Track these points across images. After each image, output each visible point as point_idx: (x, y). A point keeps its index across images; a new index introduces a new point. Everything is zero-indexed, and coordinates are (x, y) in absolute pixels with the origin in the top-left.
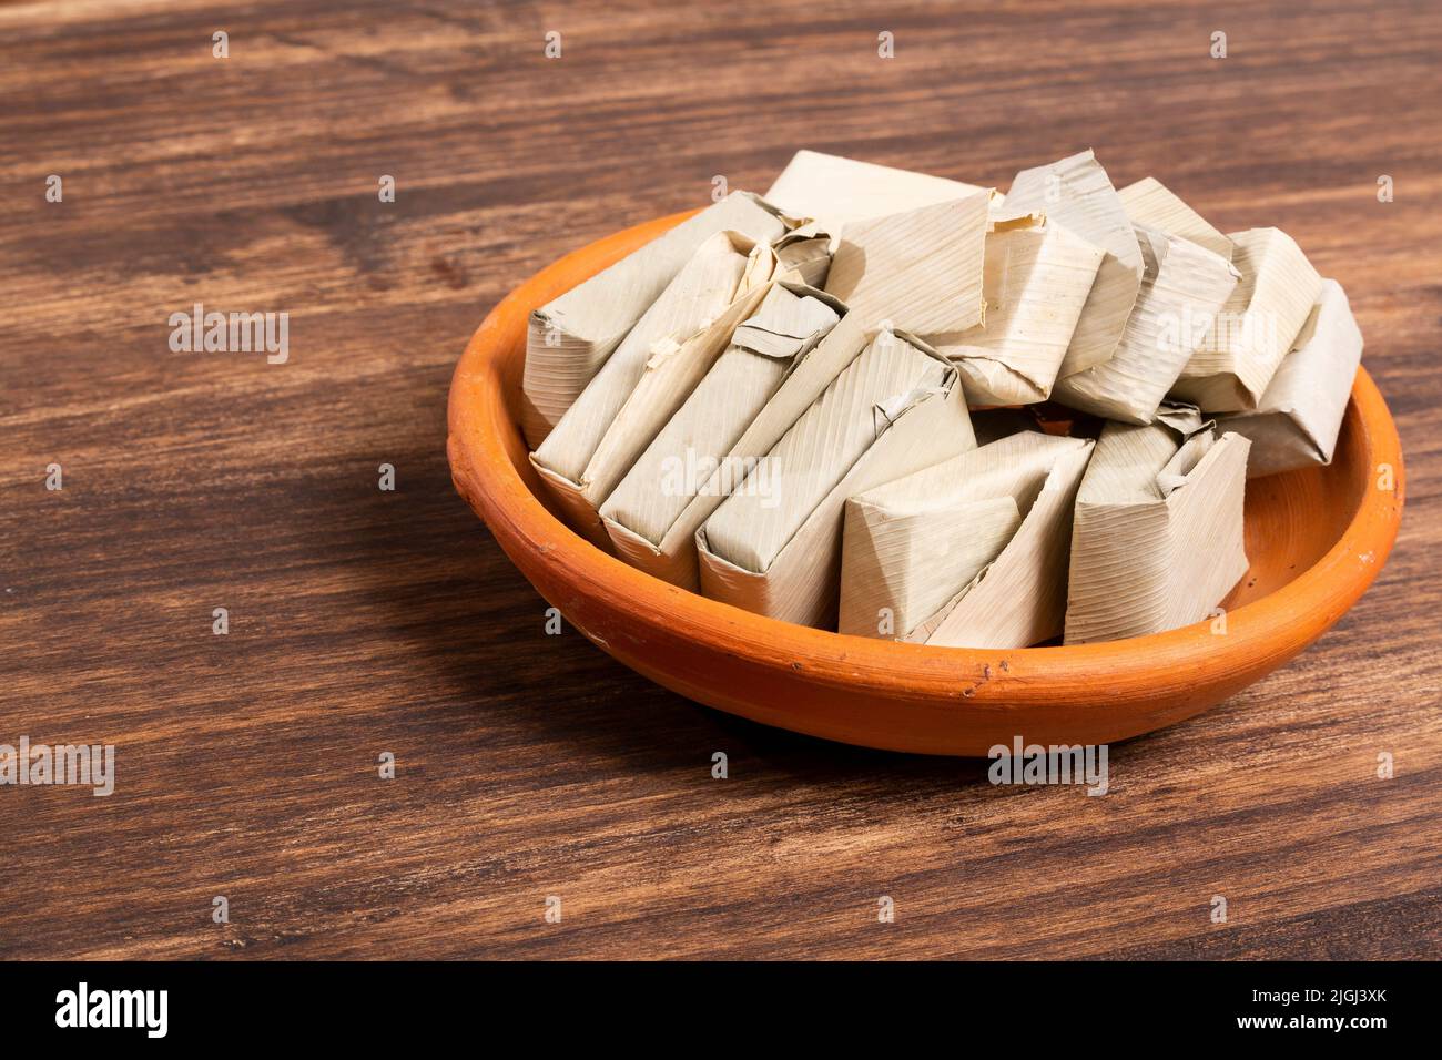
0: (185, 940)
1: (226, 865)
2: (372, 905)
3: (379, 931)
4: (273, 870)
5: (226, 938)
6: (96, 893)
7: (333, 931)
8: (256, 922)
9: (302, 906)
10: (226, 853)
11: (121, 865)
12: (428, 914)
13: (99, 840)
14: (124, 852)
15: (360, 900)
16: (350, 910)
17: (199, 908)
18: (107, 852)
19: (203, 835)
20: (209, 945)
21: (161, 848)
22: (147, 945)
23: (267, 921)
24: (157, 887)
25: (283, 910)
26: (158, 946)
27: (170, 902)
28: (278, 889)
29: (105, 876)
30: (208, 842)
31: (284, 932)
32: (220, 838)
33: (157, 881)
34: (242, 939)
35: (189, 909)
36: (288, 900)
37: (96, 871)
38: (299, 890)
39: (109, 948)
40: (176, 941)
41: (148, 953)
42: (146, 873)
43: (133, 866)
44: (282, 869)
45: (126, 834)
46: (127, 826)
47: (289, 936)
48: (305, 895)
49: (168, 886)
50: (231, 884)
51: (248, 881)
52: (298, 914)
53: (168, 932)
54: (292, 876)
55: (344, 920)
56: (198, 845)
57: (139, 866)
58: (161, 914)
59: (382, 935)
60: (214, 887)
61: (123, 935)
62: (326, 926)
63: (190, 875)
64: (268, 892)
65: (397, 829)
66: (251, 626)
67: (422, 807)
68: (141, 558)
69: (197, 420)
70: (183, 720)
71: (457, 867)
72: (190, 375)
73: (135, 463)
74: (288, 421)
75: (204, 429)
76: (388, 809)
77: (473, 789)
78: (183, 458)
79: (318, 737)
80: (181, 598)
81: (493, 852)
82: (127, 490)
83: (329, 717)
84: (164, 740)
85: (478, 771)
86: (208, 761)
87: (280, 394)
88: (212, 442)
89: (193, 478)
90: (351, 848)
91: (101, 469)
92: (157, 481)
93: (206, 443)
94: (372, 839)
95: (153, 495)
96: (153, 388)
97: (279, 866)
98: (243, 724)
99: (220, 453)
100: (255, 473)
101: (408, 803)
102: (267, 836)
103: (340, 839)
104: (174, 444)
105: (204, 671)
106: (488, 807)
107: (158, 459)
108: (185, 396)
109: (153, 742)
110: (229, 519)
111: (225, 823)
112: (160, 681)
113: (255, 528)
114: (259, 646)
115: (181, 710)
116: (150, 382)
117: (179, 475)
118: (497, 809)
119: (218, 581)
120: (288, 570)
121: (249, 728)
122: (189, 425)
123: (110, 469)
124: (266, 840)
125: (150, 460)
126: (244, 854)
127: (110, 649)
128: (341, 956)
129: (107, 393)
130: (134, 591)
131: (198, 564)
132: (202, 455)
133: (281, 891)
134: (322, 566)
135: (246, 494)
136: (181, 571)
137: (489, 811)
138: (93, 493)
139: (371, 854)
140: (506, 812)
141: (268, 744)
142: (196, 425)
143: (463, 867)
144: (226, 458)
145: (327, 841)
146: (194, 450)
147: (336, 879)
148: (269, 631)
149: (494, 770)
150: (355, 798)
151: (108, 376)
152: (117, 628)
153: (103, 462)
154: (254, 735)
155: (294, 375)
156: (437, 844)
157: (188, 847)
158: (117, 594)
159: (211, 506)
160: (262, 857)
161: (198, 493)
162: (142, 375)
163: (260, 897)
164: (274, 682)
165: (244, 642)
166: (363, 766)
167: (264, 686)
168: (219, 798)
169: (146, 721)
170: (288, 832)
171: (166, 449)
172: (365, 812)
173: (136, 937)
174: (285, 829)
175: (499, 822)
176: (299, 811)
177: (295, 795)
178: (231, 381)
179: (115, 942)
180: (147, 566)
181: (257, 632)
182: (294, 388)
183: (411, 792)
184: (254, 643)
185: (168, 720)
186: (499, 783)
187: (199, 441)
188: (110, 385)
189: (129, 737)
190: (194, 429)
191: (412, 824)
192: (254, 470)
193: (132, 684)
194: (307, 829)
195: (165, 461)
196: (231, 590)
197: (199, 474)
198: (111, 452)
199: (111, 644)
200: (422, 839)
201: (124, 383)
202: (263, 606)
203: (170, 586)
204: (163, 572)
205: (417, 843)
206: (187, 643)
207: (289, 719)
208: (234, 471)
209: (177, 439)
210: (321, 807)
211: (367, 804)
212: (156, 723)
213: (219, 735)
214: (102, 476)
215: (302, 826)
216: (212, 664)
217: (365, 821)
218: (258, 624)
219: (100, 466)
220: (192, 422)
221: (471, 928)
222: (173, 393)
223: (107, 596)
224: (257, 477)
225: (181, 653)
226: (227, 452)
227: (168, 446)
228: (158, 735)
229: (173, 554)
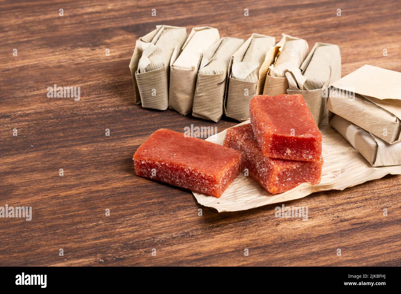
0: (84, 260)
1: (99, 235)
2: (146, 247)
3: (148, 256)
4: (114, 236)
5: (98, 259)
6: (55, 245)
7: (133, 256)
8: (108, 254)
9: (123, 248)
10: (99, 231)
11: (64, 235)
12: (164, 250)
13: (57, 227)
14: (66, 231)
15: (142, 246)
16: (139, 249)
17: (89, 249)
18: (60, 231)
19: (91, 225)
20: (92, 262)
21: (77, 229)
22: (71, 262)
23: (111, 253)
24: (75, 242)
25: (117, 250)
26: (75, 262)
27: (80, 247)
28: (115, 242)
29: (59, 239)
30: (93, 227)
31: (117, 257)
32: (97, 225)
33: (76, 240)
34: (103, 260)
35: (86, 249)
36: (119, 246)
37: (56, 237)
38: (122, 242)
39: (59, 263)
40: (81, 260)
41: (72, 264)
42: (72, 238)
43: (68, 235)
44: (117, 235)
45: (66, 224)
46: (67, 222)
47: (118, 258)
48: (124, 244)
49: (79, 242)
50: (100, 241)
51: (105, 240)
52: (121, 251)
53: (78, 257)
54: (120, 238)
55: (137, 252)
56: (89, 228)
57: (70, 235)
58: (77, 251)
59: (149, 257)
60: (94, 242)
61: (64, 258)
62: (131, 255)
63: (86, 238)
64: (112, 243)
65: (154, 222)
66: (109, 156)
67: (163, 214)
68: (74, 135)
69: (93, 92)
70: (86, 187)
71: (174, 234)
72: (92, 78)
73: (74, 105)
74: (122, 92)
75: (96, 94)
76: (152, 215)
77: (179, 208)
78: (89, 103)
79: (129, 192)
80: (87, 147)
81: (186, 229)
82: (71, 114)
83: (133, 185)
84: (80, 193)
85: (181, 202)
86: (94, 200)
87: (120, 83)
88: (98, 99)
89: (92, 110)
90: (139, 228)
91: (63, 107)
92: (81, 111)
93: (96, 99)
94: (146, 225)
95: (79, 115)
96: (80, 82)
97: (116, 235)
98: (105, 188)
99: (101, 102)
100: (111, 108)
101: (158, 213)
102: (112, 224)
103: (136, 225)
104: (86, 99)
105: (94, 171)
106: (184, 214)
107: (81, 104)
108: (90, 84)
109: (76, 194)
110: (103, 122)
111: (98, 221)
112: (79, 174)
113: (111, 125)
114: (111, 163)
115: (85, 183)
116: (80, 80)
117: (88, 109)
118: (187, 215)
119: (99, 142)
120: (121, 138)
121: (107, 189)
122: (91, 93)
123: (66, 107)
124: (112, 226)
125: (79, 104)
126: (104, 231)
127: (64, 164)
128: (135, 265)
129: (66, 84)
130: (72, 145)
131: (93, 137)
132: (95, 102)
133: (116, 243)
134: (132, 137)
135: (109, 115)
136: (87, 139)
137: (185, 216)
138: (60, 115)
139: (146, 230)
140: (190, 216)
141: (113, 194)
142: (93, 93)
143: (176, 234)
144: (103, 103)
145: (132, 226)
146: (93, 101)
147: (134, 239)
148: (115, 158)
149: (186, 202)
150: (141, 212)
151: (67, 78)
152: (66, 158)
153: (64, 105)
154: (109, 192)
155: (125, 78)
156: (167, 227)
157: (86, 229)
158: (66, 147)
159: (97, 118)
160: (110, 232)
161: (93, 114)
162: (77, 78)
163: (109, 245)
164: (116, 174)
165: (106, 161)
166: (144, 201)
167: (112, 175)
168: (97, 212)
169: (74, 187)
170: (119, 223)
171: (84, 101)
172: (144, 216)
173: (68, 259)
174: (118, 222)
175: (188, 219)
176: (123, 216)
177: (121, 211)
178: (105, 80)
179: (61, 261)
180: (76, 137)
181: (111, 158)
182: (125, 81)
183: (159, 210)
184: (109, 162)
185: (81, 187)
186: (188, 206)
187: (94, 98)
188: (67, 81)
189: (68, 193)
190: (93, 95)
191: (159, 220)
192: (111, 107)
193: (70, 175)
194: (125, 222)
195: (83, 105)
196: (103, 145)
197: (94, 109)
198: (66, 102)
199: (64, 163)
200: (163, 225)
201: (71, 81)
202: (113, 150)
203: (84, 144)
204: (81, 139)
205: (161, 227)
206: (88, 162)
207: (120, 186)
208: (105, 107)
209: (87, 98)
210: (130, 215)
211: (145, 214)
212: (77, 188)
213: (98, 191)
214: (63, 110)
215: (123, 221)
216: (96, 168)
217: (144, 219)
218: (111, 156)
219: (63, 106)
220: (92, 92)
221: (178, 255)
222: (86, 83)
223: (63, 147)
224: (113, 109)
225: (86, 165)
226: (103, 101)
227: (84, 100)
228: (78, 192)
229: (85, 134)
